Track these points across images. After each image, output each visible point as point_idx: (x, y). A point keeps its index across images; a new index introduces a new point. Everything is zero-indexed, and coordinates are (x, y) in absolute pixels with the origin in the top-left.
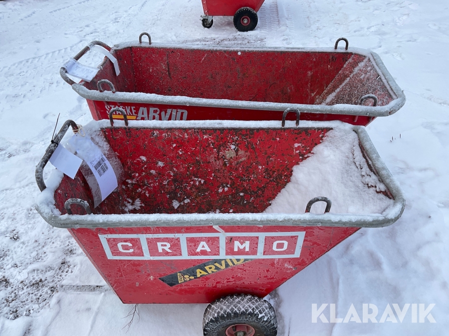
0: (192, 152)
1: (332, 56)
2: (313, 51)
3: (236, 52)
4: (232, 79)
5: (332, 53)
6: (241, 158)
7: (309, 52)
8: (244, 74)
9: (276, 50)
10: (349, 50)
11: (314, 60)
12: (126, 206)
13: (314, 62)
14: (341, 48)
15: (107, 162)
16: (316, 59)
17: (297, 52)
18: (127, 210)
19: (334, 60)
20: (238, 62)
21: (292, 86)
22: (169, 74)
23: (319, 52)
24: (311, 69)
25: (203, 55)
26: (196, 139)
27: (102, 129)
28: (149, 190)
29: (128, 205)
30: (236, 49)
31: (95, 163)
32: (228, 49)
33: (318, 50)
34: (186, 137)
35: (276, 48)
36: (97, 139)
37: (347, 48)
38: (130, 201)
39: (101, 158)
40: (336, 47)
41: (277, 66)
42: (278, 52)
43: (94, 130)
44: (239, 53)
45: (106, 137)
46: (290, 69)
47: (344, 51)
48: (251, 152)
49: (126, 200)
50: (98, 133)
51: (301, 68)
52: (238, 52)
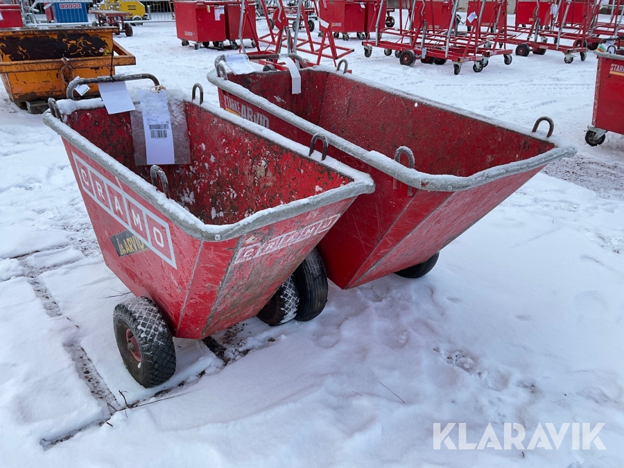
0: (234, 155)
1: (525, 141)
2: (502, 125)
3: (413, 102)
4: (401, 137)
5: (525, 135)
6: (268, 181)
7: (494, 126)
8: (414, 134)
9: (457, 111)
10: (551, 140)
11: (500, 139)
12: (183, 195)
13: (499, 143)
14: (541, 134)
15: (169, 132)
16: (502, 138)
17: (480, 121)
18: (183, 200)
19: (527, 148)
20: (412, 115)
21: (464, 169)
22: (348, 112)
23: (508, 130)
24: (492, 153)
25: (382, 98)
26: (240, 141)
27: (184, 102)
28: (201, 186)
29: (186, 195)
30: (414, 98)
31: (153, 123)
32: (407, 96)
33: (506, 126)
34: (234, 134)
35: (459, 109)
36: (174, 108)
37: (549, 134)
38: (188, 191)
39: (165, 123)
40: (534, 130)
41: (452, 135)
42: (457, 115)
43: (176, 97)
44: (416, 105)
45: (186, 111)
46: (466, 144)
47: (543, 137)
48: (277, 178)
49: (185, 189)
50: (179, 103)
51: (480, 147)
52: (415, 102)
